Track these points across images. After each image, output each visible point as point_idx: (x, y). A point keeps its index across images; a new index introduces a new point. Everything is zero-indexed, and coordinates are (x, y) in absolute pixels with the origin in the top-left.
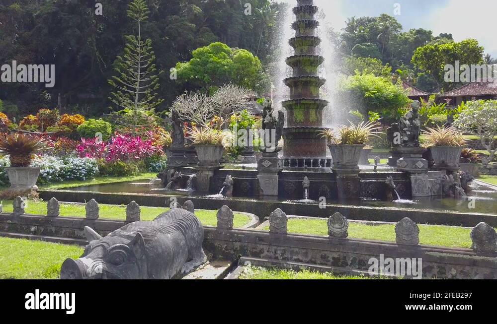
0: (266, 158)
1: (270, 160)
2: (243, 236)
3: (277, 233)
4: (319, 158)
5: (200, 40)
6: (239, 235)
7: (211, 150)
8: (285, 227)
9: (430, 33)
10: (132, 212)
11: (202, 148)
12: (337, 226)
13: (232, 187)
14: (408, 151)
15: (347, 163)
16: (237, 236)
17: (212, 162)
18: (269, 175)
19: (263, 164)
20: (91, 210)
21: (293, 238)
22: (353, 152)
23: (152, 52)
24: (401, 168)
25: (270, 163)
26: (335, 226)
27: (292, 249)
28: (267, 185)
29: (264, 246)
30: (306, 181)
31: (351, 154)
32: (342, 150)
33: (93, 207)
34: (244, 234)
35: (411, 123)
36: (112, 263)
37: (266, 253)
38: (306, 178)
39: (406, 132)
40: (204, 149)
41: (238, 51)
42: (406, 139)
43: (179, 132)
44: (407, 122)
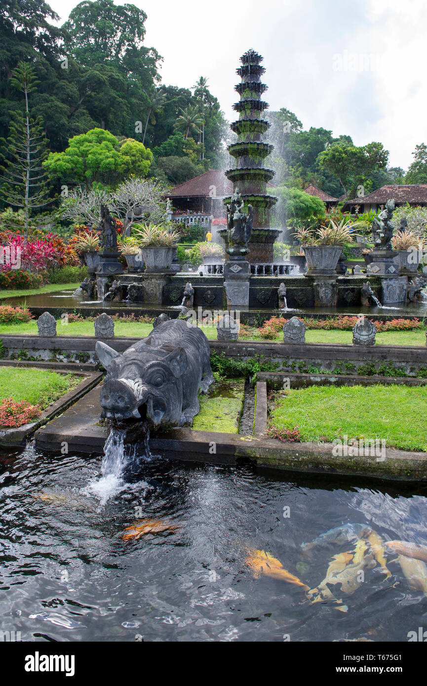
0: (235, 262)
1: (240, 265)
2: (254, 349)
3: (294, 344)
4: (271, 264)
5: (75, 125)
6: (249, 349)
7: (163, 253)
8: (303, 337)
9: (330, 133)
10: (103, 327)
11: (152, 251)
12: (364, 333)
13: (192, 296)
14: (381, 255)
15: (326, 267)
16: (246, 350)
17: (163, 268)
18: (238, 282)
19: (231, 269)
20: (46, 326)
21: (315, 349)
22: (333, 255)
23: (44, 134)
24: (372, 274)
25: (240, 268)
26: (362, 334)
27: (313, 361)
28: (236, 294)
29: (280, 359)
30: (282, 288)
31: (331, 257)
32: (322, 252)
33: (48, 322)
34: (254, 347)
35: (386, 224)
36: (153, 385)
37: (281, 367)
38: (282, 284)
39: (379, 235)
40: (155, 252)
41: (126, 142)
42: (379, 241)
43: (111, 232)
44: (382, 224)
